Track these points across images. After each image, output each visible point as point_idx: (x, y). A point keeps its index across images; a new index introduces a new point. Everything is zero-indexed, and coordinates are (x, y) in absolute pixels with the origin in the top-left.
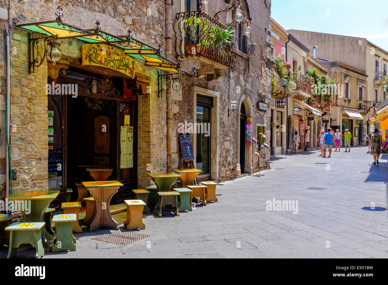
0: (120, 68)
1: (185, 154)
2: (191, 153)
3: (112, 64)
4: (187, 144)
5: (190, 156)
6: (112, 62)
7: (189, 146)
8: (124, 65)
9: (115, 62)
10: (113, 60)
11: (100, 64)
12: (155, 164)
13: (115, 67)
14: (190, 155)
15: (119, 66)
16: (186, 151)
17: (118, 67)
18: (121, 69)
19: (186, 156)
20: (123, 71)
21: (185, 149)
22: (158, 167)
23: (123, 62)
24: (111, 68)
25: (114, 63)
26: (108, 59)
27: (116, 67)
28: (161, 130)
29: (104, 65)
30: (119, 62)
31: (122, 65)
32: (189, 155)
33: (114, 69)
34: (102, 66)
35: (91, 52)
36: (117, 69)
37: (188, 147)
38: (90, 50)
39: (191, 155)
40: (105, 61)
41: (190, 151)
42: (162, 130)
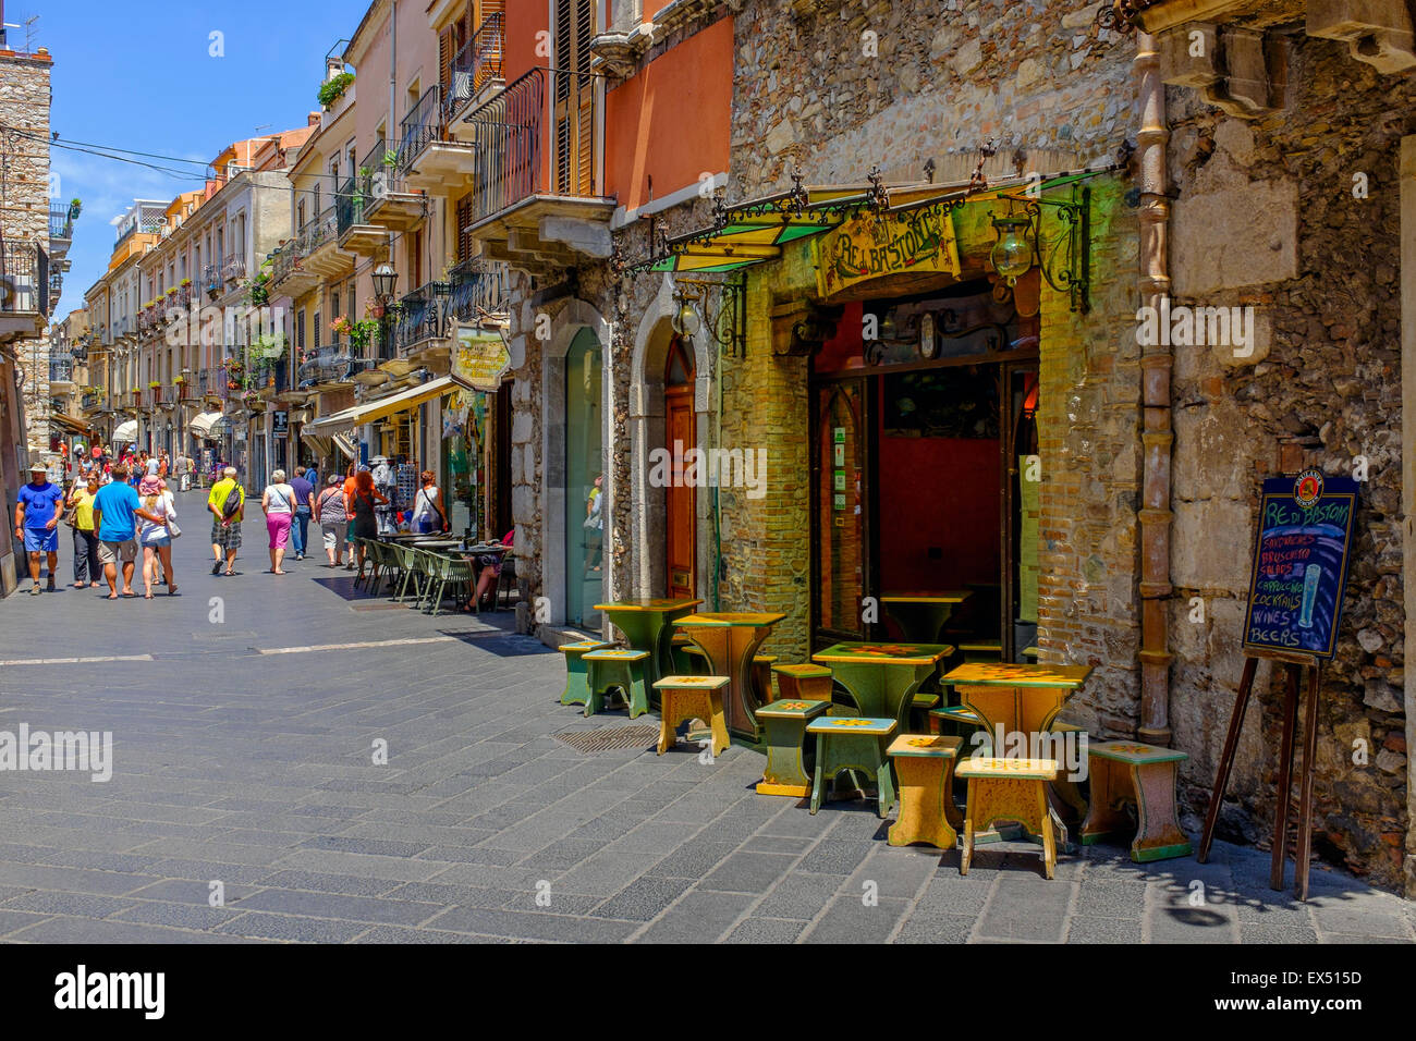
0: (917, 257)
1: (1270, 609)
2: (1317, 613)
3: (892, 257)
4: (1305, 553)
5: (1300, 630)
6: (892, 251)
7: (1324, 563)
8: (925, 241)
9: (898, 247)
10: (893, 245)
11: (863, 274)
12: (1061, 625)
13: (901, 262)
14: (1305, 622)
15: (912, 254)
16: (1287, 593)
17: (909, 257)
18: (918, 261)
19: (1272, 627)
20: (926, 266)
21: (1280, 578)
22: (1078, 641)
23: (921, 233)
24: (893, 271)
25: (896, 251)
26: (877, 248)
27: (905, 260)
28: (1095, 466)
29: (873, 272)
30: (910, 241)
31: (921, 243)
32: (1295, 621)
33: (898, 270)
34: (869, 276)
35: (839, 253)
36: (907, 266)
37: (1314, 572)
38: (836, 247)
39: (1316, 628)
40: (873, 259)
41: (1320, 598)
42: (1103, 464)
